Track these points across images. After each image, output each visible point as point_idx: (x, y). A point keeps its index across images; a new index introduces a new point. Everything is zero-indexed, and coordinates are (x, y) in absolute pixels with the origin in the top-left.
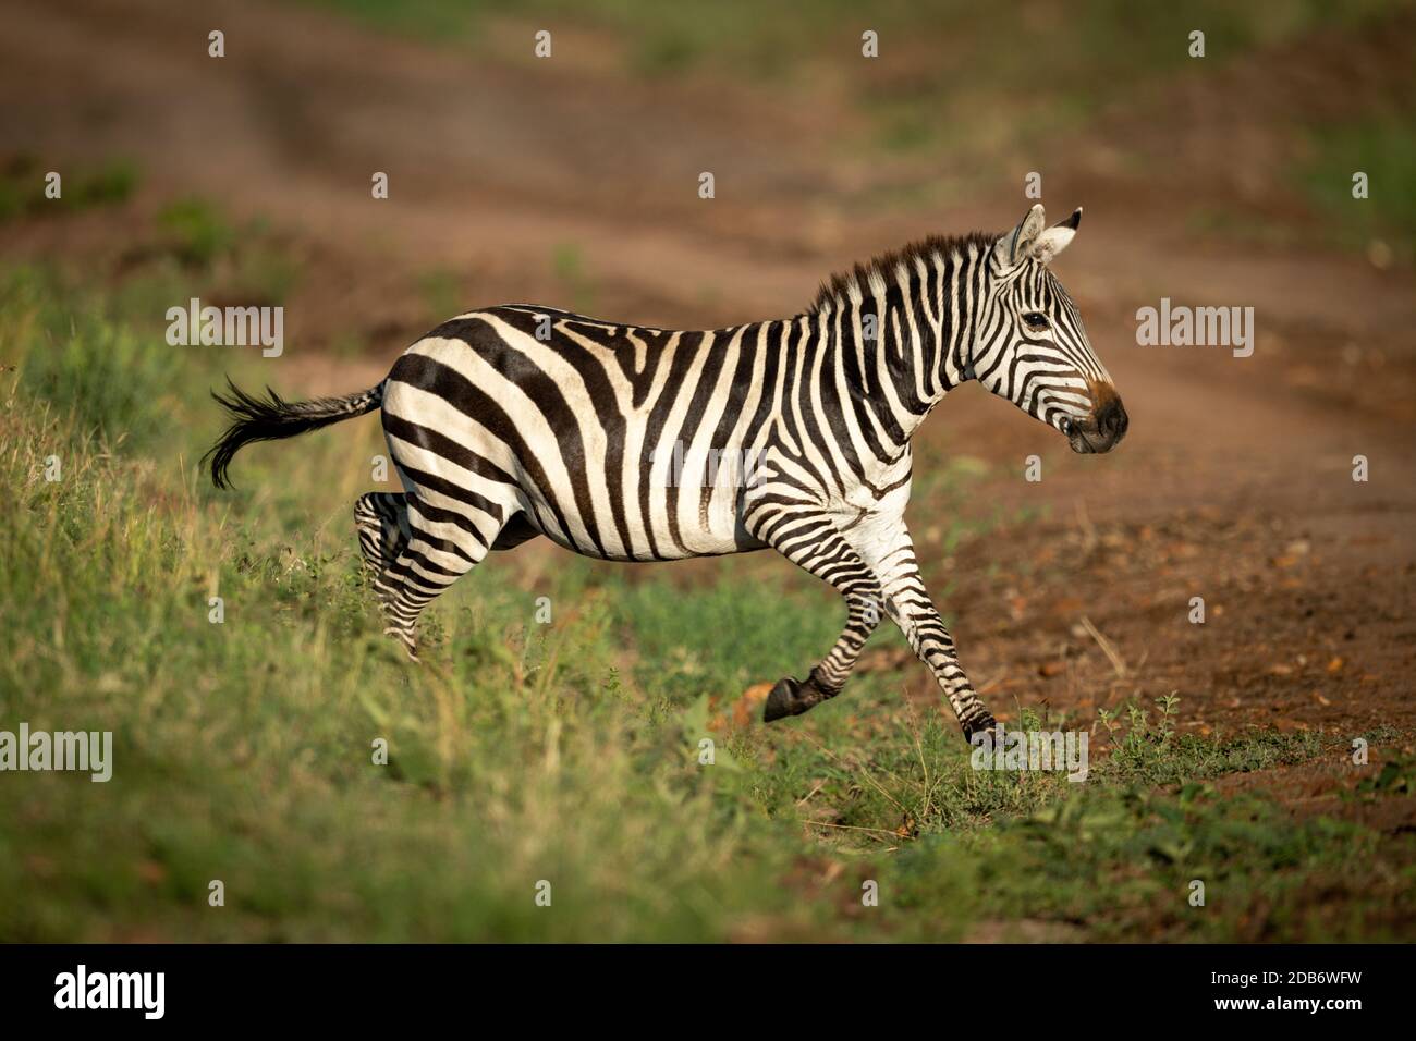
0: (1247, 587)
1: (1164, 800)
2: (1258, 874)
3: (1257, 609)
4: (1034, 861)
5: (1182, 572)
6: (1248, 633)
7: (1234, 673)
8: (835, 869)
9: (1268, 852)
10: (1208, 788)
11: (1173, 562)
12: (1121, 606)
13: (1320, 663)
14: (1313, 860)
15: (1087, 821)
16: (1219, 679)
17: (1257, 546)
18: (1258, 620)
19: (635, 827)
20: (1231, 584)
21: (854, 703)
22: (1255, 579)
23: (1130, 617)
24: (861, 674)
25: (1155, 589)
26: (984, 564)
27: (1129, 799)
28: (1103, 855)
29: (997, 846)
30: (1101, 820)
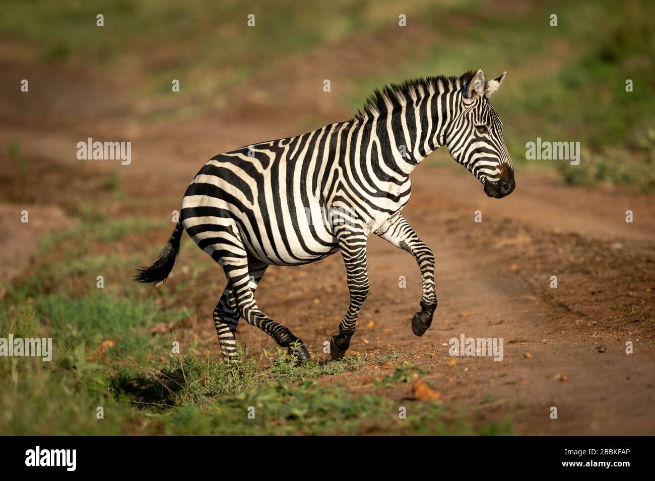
0: (329, 290)
1: (295, 389)
2: (339, 421)
3: (334, 300)
4: (236, 418)
5: (300, 284)
6: (331, 311)
7: (325, 330)
8: (146, 423)
9: (343, 411)
10: (315, 382)
11: (295, 280)
12: (272, 300)
13: (364, 324)
14: (364, 415)
15: (260, 398)
16: (318, 333)
17: (334, 271)
18: (335, 305)
19: (52, 406)
20: (323, 289)
21: (151, 347)
22: (333, 287)
23: (276, 305)
24: (154, 334)
25: (287, 292)
26: (209, 282)
27: (279, 388)
28: (268, 415)
29: (219, 411)
30: (266, 397)
